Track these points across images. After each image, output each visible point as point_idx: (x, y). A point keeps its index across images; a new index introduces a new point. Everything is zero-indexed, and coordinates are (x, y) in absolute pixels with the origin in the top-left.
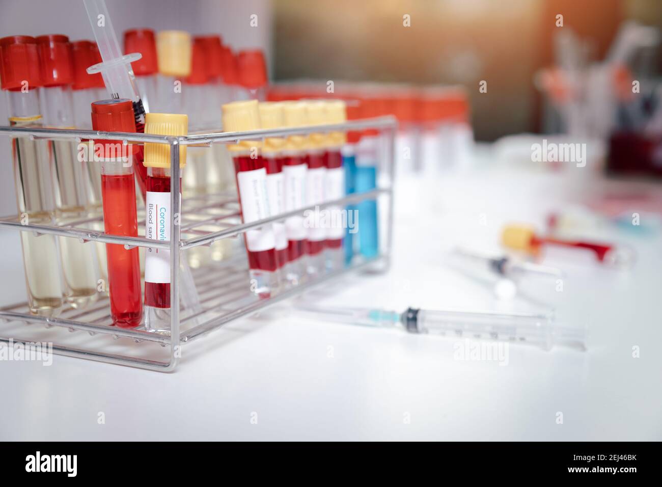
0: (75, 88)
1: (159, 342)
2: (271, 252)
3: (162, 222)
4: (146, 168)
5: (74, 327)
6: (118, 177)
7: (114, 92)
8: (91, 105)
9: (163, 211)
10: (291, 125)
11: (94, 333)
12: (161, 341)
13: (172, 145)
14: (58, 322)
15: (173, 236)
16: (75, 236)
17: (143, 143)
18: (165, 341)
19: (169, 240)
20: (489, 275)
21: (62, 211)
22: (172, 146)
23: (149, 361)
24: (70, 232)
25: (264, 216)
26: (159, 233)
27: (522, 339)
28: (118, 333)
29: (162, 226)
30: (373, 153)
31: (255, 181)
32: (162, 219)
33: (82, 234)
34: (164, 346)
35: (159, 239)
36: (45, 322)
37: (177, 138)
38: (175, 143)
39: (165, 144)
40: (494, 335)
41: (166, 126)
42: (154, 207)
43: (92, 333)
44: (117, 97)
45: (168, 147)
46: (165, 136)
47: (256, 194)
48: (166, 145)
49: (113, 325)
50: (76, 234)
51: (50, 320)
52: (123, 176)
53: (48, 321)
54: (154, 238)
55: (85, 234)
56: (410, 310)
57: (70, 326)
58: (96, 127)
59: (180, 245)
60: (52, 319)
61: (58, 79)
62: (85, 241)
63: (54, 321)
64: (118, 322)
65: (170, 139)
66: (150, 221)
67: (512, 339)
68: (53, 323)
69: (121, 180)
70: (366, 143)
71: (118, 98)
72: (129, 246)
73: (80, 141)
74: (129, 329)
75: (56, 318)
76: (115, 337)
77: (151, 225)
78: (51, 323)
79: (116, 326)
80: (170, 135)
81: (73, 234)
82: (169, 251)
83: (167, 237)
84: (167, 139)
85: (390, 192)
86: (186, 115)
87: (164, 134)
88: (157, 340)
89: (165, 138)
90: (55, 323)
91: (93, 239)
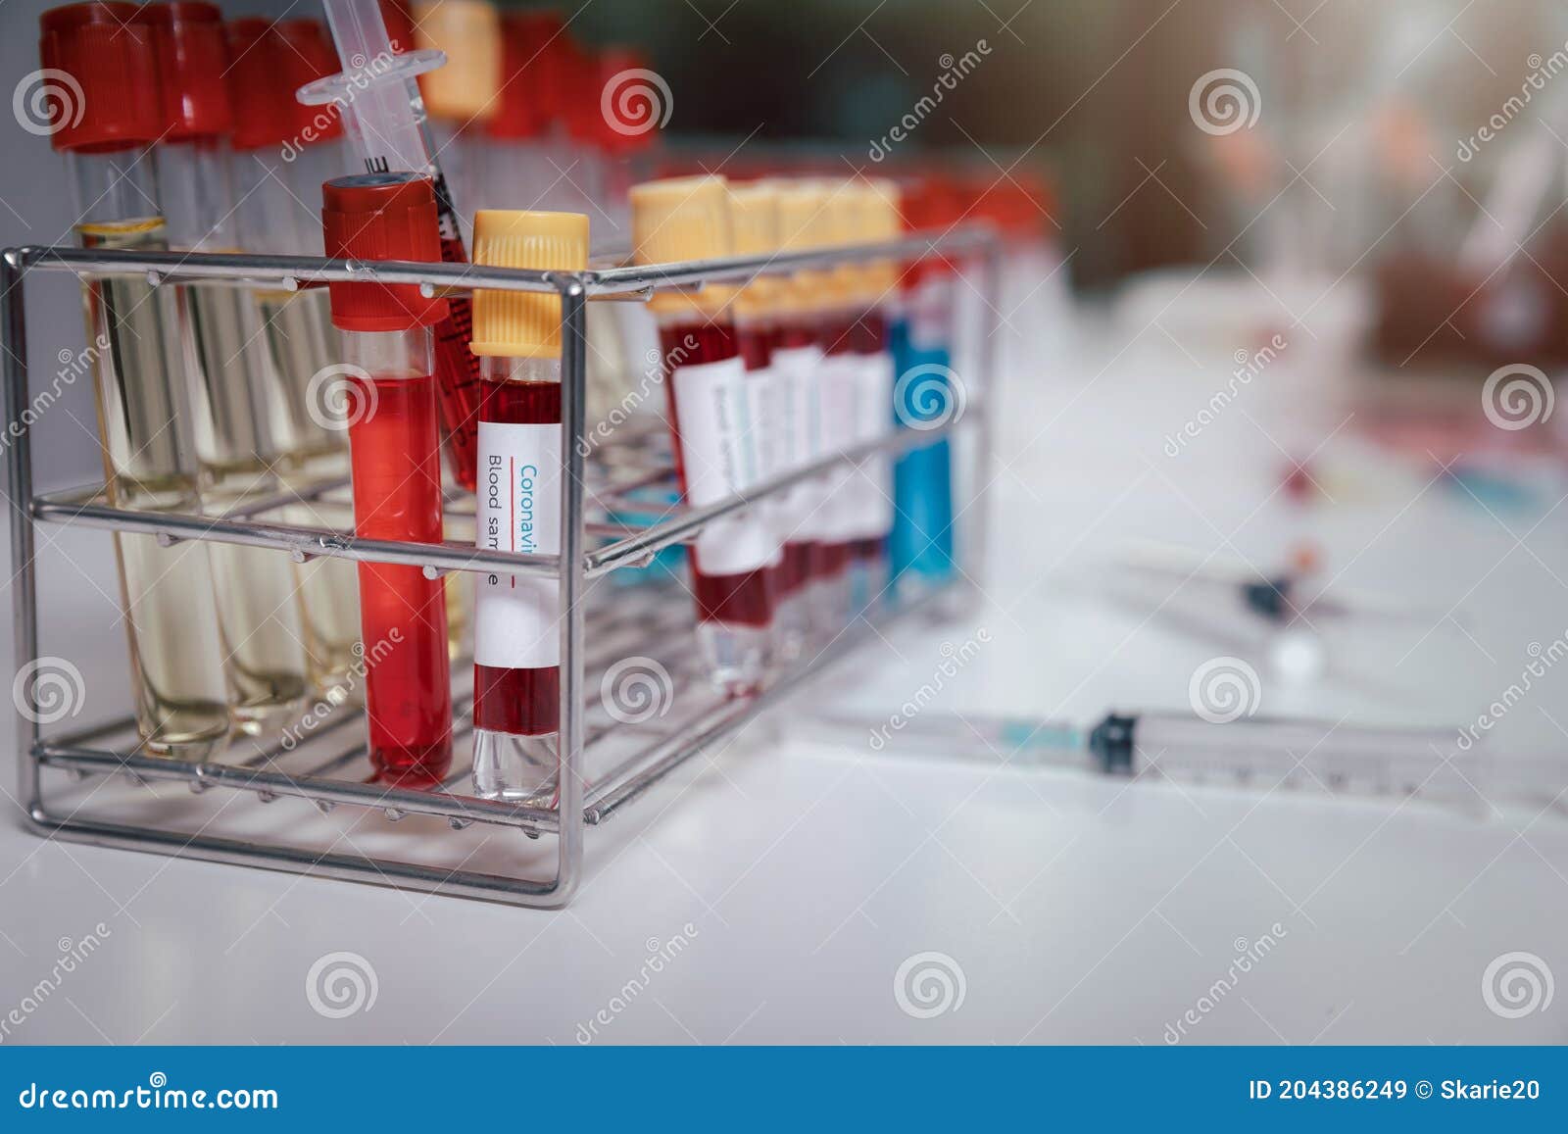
0: (244, 144)
1: (520, 826)
2: (757, 576)
3: (527, 503)
4: (478, 359)
5: (277, 789)
6: (393, 385)
7: (372, 153)
8: (320, 189)
9: (529, 473)
10: (790, 245)
11: (333, 803)
12: (529, 823)
13: (566, 295)
14: (228, 776)
15: (566, 541)
16: (280, 544)
17: (469, 290)
18: (539, 825)
19: (556, 552)
20: (1247, 625)
21: (219, 472)
22: (568, 301)
23: (495, 877)
24: (265, 533)
25: (742, 485)
26: (519, 534)
27: (1409, 790)
28: (401, 805)
29: (528, 516)
30: (944, 314)
31: (720, 392)
32: (528, 495)
33: (302, 537)
34: (534, 837)
35: (518, 549)
36: (190, 776)
37: (577, 275)
38: (575, 290)
39: (543, 292)
40: (1337, 782)
41: (537, 242)
42: (505, 465)
43: (328, 805)
44: (383, 168)
45: (554, 303)
46: (544, 272)
47: (723, 426)
48: (548, 297)
49: (375, 779)
50: (283, 540)
51: (205, 772)
52: (408, 380)
53: (199, 773)
54: (504, 546)
55: (308, 538)
56: (1113, 720)
57: (266, 786)
58: (335, 251)
59: (585, 566)
60: (211, 769)
61: (196, 119)
62: (308, 556)
63: (218, 774)
64: (388, 771)
65: (560, 281)
66: (494, 503)
67: (1382, 790)
68: (215, 779)
69: (403, 392)
70: (931, 292)
71: (387, 169)
72: (437, 569)
73: (296, 286)
74: (419, 791)
75: (223, 767)
76: (396, 814)
77: (494, 513)
78: (205, 778)
79: (383, 783)
80: (556, 268)
81: (272, 538)
82: (557, 582)
83: (548, 544)
84: (550, 279)
85: (979, 413)
86: (583, 216)
87: (540, 267)
88: (518, 822)
89: (544, 277)
90: (222, 780)
91: (334, 552)
